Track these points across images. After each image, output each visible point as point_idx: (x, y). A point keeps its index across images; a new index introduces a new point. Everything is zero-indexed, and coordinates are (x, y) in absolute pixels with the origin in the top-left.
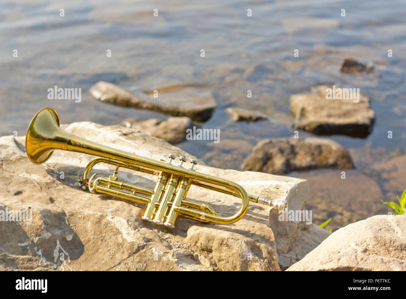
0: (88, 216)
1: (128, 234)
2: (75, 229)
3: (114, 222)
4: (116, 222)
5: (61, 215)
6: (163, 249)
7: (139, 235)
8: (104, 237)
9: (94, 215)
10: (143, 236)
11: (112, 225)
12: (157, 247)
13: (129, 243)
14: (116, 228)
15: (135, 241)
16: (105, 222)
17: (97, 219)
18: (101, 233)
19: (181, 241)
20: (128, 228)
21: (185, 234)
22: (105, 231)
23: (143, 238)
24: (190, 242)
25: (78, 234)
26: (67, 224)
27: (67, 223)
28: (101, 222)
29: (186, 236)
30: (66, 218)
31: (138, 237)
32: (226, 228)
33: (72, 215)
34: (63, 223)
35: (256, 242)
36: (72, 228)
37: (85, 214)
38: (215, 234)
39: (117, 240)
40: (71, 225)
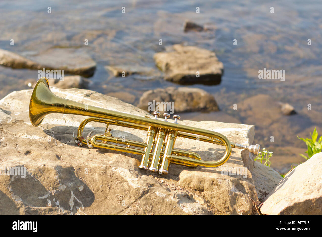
0: (94, 168)
1: (133, 181)
2: (84, 180)
3: (118, 172)
4: (120, 172)
5: (70, 169)
6: (165, 192)
7: (142, 182)
8: (111, 185)
9: (99, 167)
10: (146, 182)
11: (116, 175)
12: (160, 191)
13: (135, 189)
14: (121, 177)
15: (140, 187)
16: (110, 173)
17: (103, 170)
18: (108, 182)
19: (175, 184)
20: (132, 177)
21: (177, 178)
22: (111, 180)
23: (146, 184)
24: (184, 185)
25: (88, 184)
26: (77, 177)
27: (77, 176)
28: (107, 173)
29: (178, 179)
30: (74, 171)
31: (142, 183)
32: (212, 170)
33: (79, 168)
34: (73, 176)
35: (239, 180)
36: (82, 179)
37: (91, 167)
38: (205, 176)
39: (124, 187)
40: (80, 178)
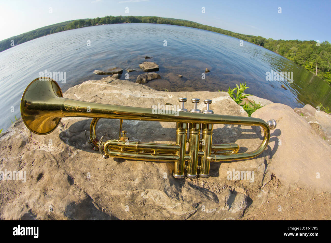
0: (117, 197)
1: (175, 208)
2: (109, 211)
3: (151, 199)
4: (153, 199)
5: (87, 201)
7: (187, 205)
8: (146, 214)
9: (123, 196)
10: (191, 204)
11: (149, 203)
12: (209, 207)
13: (179, 216)
14: (157, 206)
15: (186, 213)
16: (140, 201)
17: (129, 200)
18: (140, 211)
20: (171, 202)
22: (144, 209)
23: (193, 206)
25: (115, 215)
26: (98, 210)
27: (98, 208)
28: (135, 202)
30: (93, 202)
31: (188, 207)
33: (98, 197)
34: (93, 209)
36: (106, 211)
37: (112, 194)
39: (163, 214)
40: (102, 209)
